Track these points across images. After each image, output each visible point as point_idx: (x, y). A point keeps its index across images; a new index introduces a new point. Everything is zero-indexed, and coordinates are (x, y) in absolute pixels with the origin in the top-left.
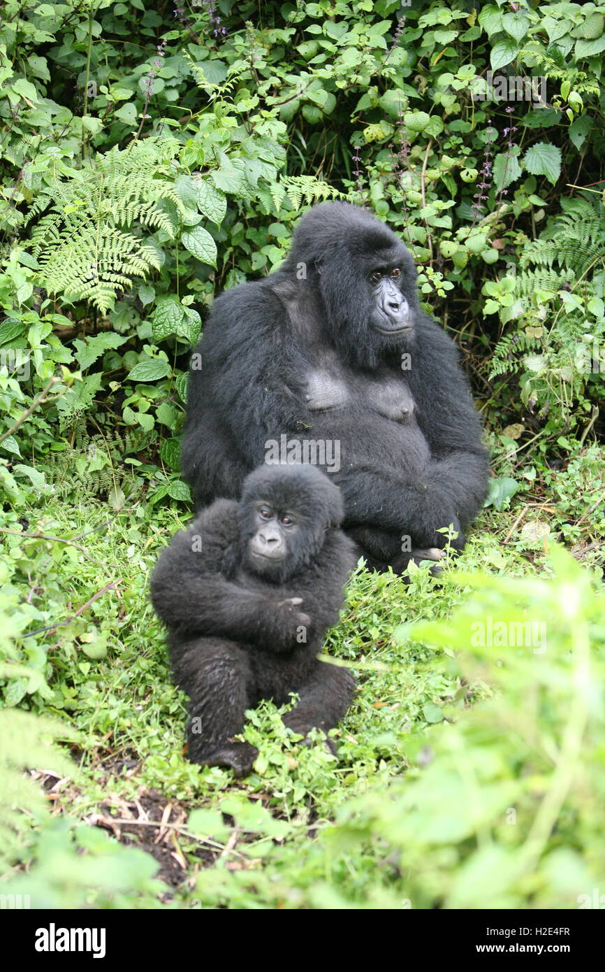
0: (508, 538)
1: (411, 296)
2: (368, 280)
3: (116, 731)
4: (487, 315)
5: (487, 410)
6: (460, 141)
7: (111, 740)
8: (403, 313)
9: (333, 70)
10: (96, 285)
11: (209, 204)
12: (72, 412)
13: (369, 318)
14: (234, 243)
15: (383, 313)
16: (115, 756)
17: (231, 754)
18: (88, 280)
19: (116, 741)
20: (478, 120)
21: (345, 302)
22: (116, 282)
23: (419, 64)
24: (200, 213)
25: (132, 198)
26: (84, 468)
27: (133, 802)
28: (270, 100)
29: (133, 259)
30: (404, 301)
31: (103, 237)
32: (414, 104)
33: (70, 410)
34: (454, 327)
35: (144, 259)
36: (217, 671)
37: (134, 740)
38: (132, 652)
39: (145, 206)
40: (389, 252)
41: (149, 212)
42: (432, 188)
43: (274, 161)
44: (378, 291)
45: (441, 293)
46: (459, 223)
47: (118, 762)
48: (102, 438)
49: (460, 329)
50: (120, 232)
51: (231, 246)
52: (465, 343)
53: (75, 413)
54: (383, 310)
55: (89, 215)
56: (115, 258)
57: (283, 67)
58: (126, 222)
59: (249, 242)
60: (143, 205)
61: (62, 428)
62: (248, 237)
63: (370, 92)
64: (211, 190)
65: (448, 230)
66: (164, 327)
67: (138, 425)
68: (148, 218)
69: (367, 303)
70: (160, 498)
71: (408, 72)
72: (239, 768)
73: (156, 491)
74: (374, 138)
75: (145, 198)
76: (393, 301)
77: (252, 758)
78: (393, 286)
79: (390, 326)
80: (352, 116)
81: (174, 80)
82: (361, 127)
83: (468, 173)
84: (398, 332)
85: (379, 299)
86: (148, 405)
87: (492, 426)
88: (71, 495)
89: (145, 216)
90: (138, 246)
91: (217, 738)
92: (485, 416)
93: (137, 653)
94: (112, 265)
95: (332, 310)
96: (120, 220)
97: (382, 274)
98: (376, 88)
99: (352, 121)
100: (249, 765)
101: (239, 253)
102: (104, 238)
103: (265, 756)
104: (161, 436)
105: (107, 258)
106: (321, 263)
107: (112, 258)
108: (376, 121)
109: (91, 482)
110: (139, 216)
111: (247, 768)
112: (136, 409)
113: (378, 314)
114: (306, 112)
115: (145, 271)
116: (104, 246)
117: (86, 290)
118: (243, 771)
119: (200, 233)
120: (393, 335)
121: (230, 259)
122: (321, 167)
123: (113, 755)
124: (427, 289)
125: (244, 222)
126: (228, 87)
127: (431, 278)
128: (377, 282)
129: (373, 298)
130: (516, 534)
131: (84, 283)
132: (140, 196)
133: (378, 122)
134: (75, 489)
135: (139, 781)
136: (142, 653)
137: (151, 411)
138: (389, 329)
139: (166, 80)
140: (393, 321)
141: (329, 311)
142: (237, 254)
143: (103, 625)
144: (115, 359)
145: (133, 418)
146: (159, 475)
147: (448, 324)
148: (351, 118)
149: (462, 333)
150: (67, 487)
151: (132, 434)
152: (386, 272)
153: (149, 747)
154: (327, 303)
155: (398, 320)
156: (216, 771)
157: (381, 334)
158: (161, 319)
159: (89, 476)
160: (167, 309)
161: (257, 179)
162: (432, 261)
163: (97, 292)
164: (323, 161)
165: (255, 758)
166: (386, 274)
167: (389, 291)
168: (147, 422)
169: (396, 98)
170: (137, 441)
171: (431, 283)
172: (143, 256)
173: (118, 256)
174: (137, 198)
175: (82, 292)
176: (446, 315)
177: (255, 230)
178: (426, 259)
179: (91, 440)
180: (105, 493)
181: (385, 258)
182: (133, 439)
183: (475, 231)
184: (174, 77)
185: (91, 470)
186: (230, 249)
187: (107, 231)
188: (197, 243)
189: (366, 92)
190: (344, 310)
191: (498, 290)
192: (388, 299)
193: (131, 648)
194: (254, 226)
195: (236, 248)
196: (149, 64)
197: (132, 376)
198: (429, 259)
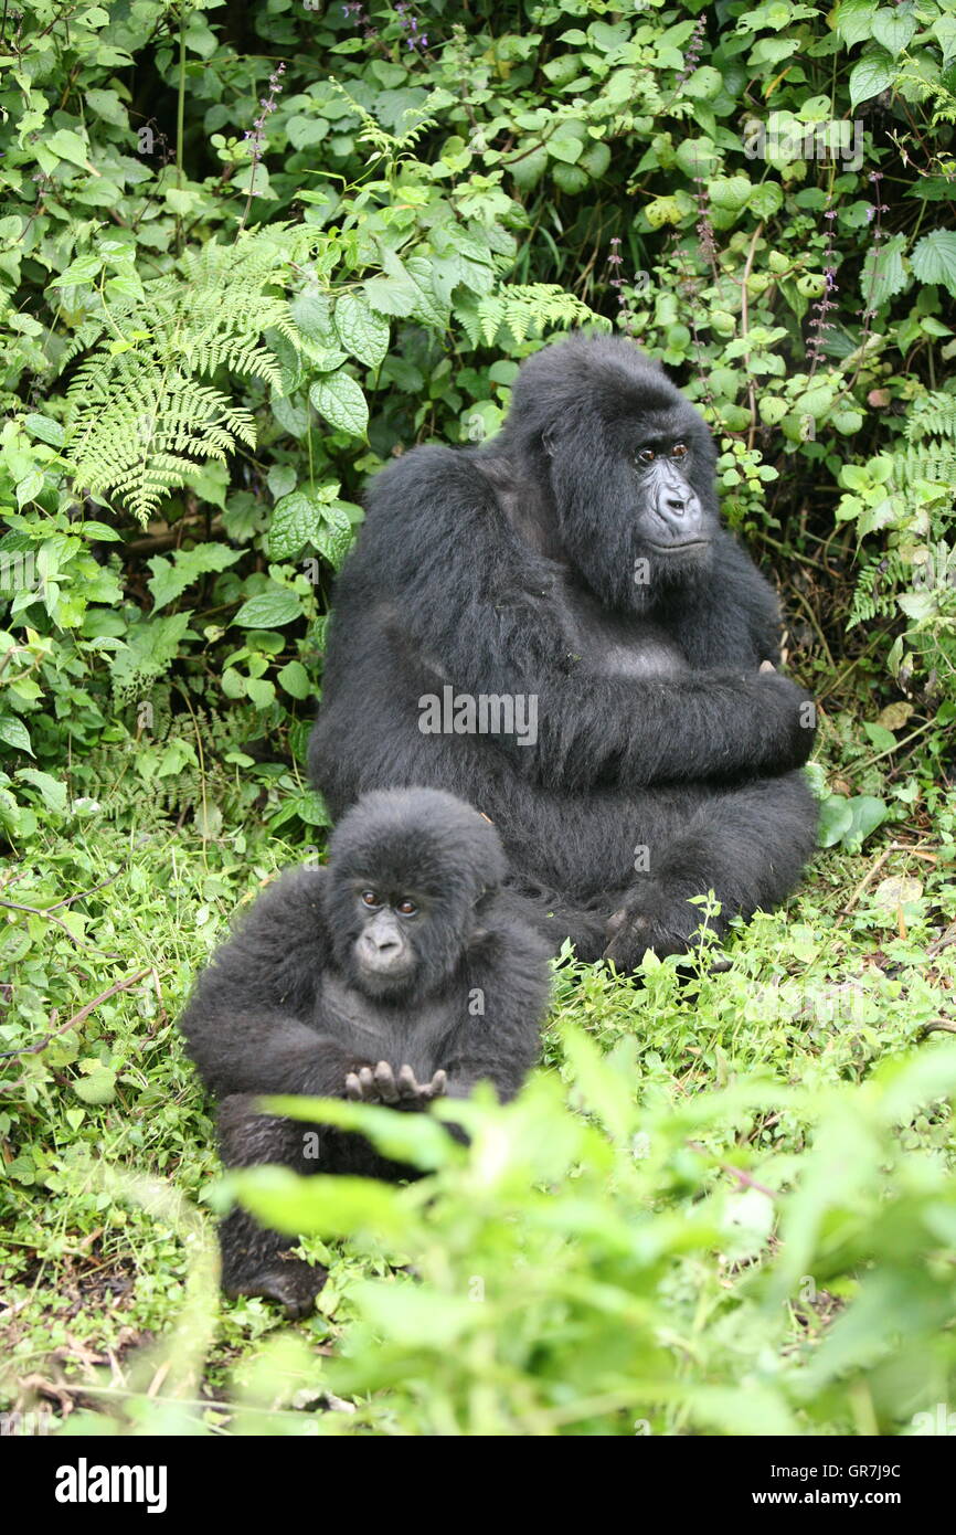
0: (852, 902)
1: (706, 493)
2: (631, 461)
3: (106, 1230)
4: (842, 521)
5: (853, 677)
6: (812, 224)
7: (97, 1243)
8: (692, 519)
9: (585, 108)
10: (140, 475)
11: (360, 334)
12: (135, 679)
13: (635, 528)
14: (434, 393)
15: (658, 518)
16: (102, 1271)
17: (281, 1280)
18: (130, 467)
19: (105, 1245)
20: (844, 190)
21: (593, 499)
22: (173, 470)
23: (746, 95)
24: (343, 349)
25: (222, 329)
26: (152, 770)
27: (107, 1354)
28: (491, 157)
29: (210, 430)
30: (693, 497)
31: (169, 394)
32: (734, 162)
33: (133, 675)
34: (816, 535)
35: (230, 431)
36: (262, 1134)
37: (133, 1247)
38: (158, 1092)
39: (240, 341)
40: (665, 417)
41: (244, 352)
42: (764, 303)
43: (489, 260)
44: (648, 481)
45: (755, 486)
46: (795, 366)
47: (106, 1280)
48: (191, 720)
49: (825, 538)
50: (196, 384)
51: (427, 398)
52: (835, 560)
53: (141, 681)
54: (658, 513)
55: (156, 357)
56: (182, 429)
57: (527, 99)
58: (208, 367)
59: (462, 392)
60: (236, 339)
61: (118, 705)
62: (460, 383)
63: (655, 143)
64: (363, 312)
65: (777, 377)
66: (287, 539)
67: (248, 700)
68: (241, 362)
69: (630, 502)
70: (284, 820)
71: (729, 108)
72: (292, 1303)
73: (280, 807)
74: (663, 220)
75: (241, 328)
76: (674, 497)
77: (314, 1288)
78: (675, 473)
79: (670, 540)
80: (630, 182)
81: (346, 121)
82: (640, 202)
83: (810, 282)
84: (683, 549)
85: (651, 495)
86: (266, 665)
87: (862, 704)
88: (128, 814)
89: (237, 358)
90: (222, 408)
91: (260, 1249)
92: (850, 687)
93: (167, 1095)
94: (174, 441)
95: (567, 513)
96: (199, 365)
97: (655, 453)
98: (667, 136)
99: (629, 191)
100: (309, 1298)
101: (444, 411)
102: (171, 395)
103: (335, 1283)
104: (293, 716)
105: (168, 429)
106: (553, 437)
107: (177, 429)
108: (667, 192)
109: (163, 793)
110: (228, 358)
111: (305, 1303)
112: (245, 672)
113: (650, 521)
114: (558, 174)
115: (226, 450)
116: (170, 409)
117: (122, 483)
118: (300, 1309)
119: (341, 384)
120: (675, 554)
121: (427, 420)
122: (590, 266)
123: (100, 1267)
124: (732, 479)
125: (453, 358)
126: (411, 138)
127: (740, 460)
128: (645, 464)
129: (640, 493)
130: (864, 898)
131: (124, 471)
132: (236, 324)
133: (672, 194)
134: (134, 806)
135: (123, 1318)
136: (175, 1094)
137: (270, 675)
138: (668, 544)
139: (331, 121)
140: (675, 531)
141: (562, 517)
142: (440, 412)
143: (117, 1044)
144: (231, 586)
145: (239, 687)
146: (286, 782)
147: (807, 529)
148: (629, 186)
149: (828, 543)
150: (117, 802)
151: (239, 713)
152: (661, 448)
153: (156, 1258)
154: (560, 504)
155: (684, 530)
156: (255, 1306)
157: (655, 553)
158: (282, 527)
159: (160, 785)
160: (293, 509)
161: (450, 291)
162: (752, 429)
163: (139, 487)
164: (595, 255)
165: (321, 1289)
166: (662, 452)
167: (666, 480)
168: (262, 693)
169: (699, 153)
170: (246, 725)
171: (739, 468)
172: (229, 426)
173: (186, 426)
174: (229, 328)
175: (117, 486)
176: (804, 513)
177: (473, 371)
178: (742, 425)
179: (172, 723)
180: (190, 812)
181: (659, 426)
182: (241, 720)
183: (818, 380)
184: (345, 117)
185: (162, 773)
186: (427, 405)
187: (177, 381)
188: (335, 400)
189: (648, 145)
190: (590, 513)
191: (862, 479)
192: (666, 495)
193: (157, 1086)
194: (471, 366)
195: (438, 402)
196: (309, 94)
197: (242, 619)
198: (749, 425)
